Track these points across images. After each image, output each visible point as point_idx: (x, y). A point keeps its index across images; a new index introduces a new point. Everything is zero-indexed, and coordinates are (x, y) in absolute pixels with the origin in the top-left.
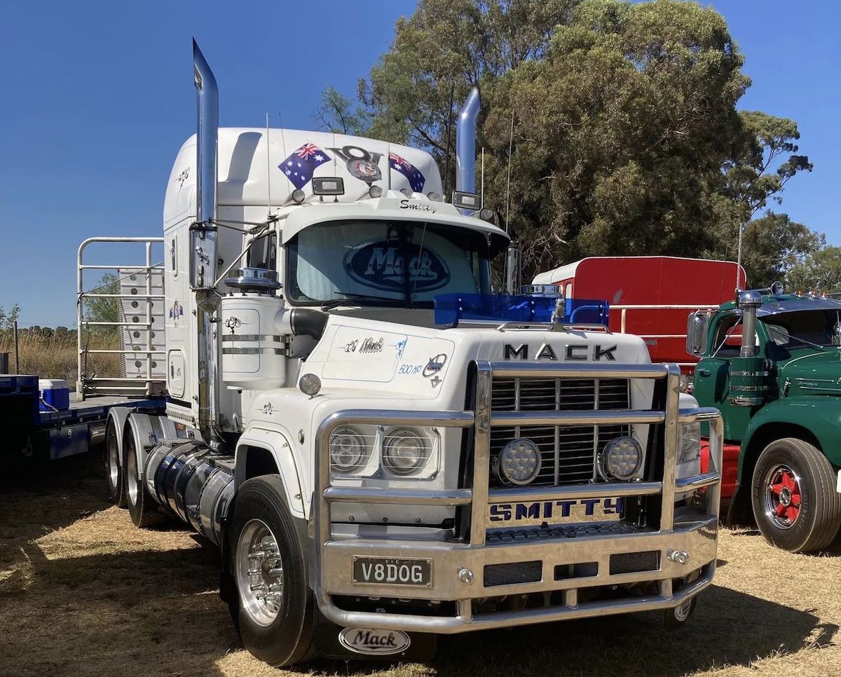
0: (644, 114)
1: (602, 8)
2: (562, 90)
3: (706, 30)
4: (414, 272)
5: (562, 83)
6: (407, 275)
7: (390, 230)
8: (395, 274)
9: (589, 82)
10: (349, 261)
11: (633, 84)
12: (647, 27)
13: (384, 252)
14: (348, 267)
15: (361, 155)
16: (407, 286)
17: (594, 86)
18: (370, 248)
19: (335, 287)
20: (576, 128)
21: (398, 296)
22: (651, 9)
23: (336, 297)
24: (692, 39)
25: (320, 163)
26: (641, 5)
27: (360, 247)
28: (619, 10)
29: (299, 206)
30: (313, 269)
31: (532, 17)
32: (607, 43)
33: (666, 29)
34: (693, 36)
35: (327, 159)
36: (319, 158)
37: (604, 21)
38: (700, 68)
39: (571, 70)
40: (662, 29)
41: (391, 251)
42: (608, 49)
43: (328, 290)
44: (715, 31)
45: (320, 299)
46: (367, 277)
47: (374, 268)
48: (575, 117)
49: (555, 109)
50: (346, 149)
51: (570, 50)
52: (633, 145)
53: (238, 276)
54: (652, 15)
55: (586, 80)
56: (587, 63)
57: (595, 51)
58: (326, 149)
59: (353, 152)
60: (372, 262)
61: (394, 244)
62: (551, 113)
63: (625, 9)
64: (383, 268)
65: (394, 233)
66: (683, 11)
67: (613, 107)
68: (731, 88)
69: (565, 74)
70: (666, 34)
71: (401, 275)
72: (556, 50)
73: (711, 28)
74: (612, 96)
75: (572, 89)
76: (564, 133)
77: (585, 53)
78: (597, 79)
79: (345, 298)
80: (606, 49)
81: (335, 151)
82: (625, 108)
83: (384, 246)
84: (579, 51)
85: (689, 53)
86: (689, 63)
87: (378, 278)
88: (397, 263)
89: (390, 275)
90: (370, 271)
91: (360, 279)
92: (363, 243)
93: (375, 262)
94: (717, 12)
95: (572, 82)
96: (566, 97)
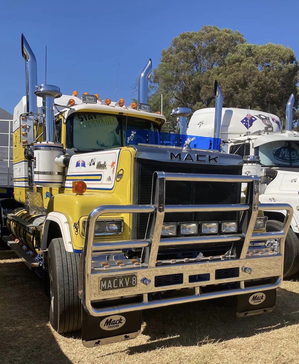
0: (263, 88)
1: (246, 47)
2: (232, 79)
3: (288, 56)
4: (292, 156)
5: (231, 76)
6: (290, 157)
7: (286, 143)
8: (288, 157)
9: (242, 76)
10: (274, 153)
11: (258, 77)
12: (263, 54)
13: (285, 150)
14: (274, 155)
15: (264, 118)
16: (291, 161)
17: (243, 77)
18: (281, 148)
19: (271, 161)
20: (237, 93)
21: (288, 164)
22: (265, 47)
23: (271, 164)
24: (282, 60)
25: (254, 121)
26: (261, 46)
27: (277, 148)
28: (252, 48)
29: (260, 136)
30: (264, 155)
31: (218, 50)
32: (248, 61)
33: (271, 55)
34: (282, 59)
35: (256, 119)
36: (253, 119)
37: (246, 52)
38: (285, 70)
39: (234, 71)
40: (270, 56)
41: (286, 150)
42: (249, 63)
43: (269, 162)
44: (290, 56)
45: (267, 165)
46: (280, 158)
47: (282, 155)
48: (236, 89)
49: (229, 86)
50: (260, 115)
51: (234, 63)
52: (258, 100)
53: (248, 158)
54: (266, 50)
55: (241, 75)
56: (241, 68)
57: (243, 64)
58: (254, 116)
59: (262, 116)
60: (281, 153)
61: (287, 147)
62: (227, 87)
63: (254, 47)
64: (284, 155)
65: (287, 144)
66: (278, 49)
67: (251, 85)
68: (297, 78)
69: (233, 73)
70: (271, 58)
71: (289, 157)
72: (228, 63)
73: (289, 56)
74: (251, 81)
75: (235, 78)
76: (232, 95)
77: (240, 64)
78: (244, 74)
79: (274, 165)
80: (248, 63)
81: (257, 116)
82: (256, 86)
83: (284, 148)
84: (237, 63)
85: (280, 64)
86: (281, 69)
87: (283, 158)
88: (288, 154)
89: (286, 157)
90: (281, 156)
91: (277, 158)
92: (278, 147)
93: (282, 153)
94: (291, 49)
95: (235, 76)
96: (233, 82)
